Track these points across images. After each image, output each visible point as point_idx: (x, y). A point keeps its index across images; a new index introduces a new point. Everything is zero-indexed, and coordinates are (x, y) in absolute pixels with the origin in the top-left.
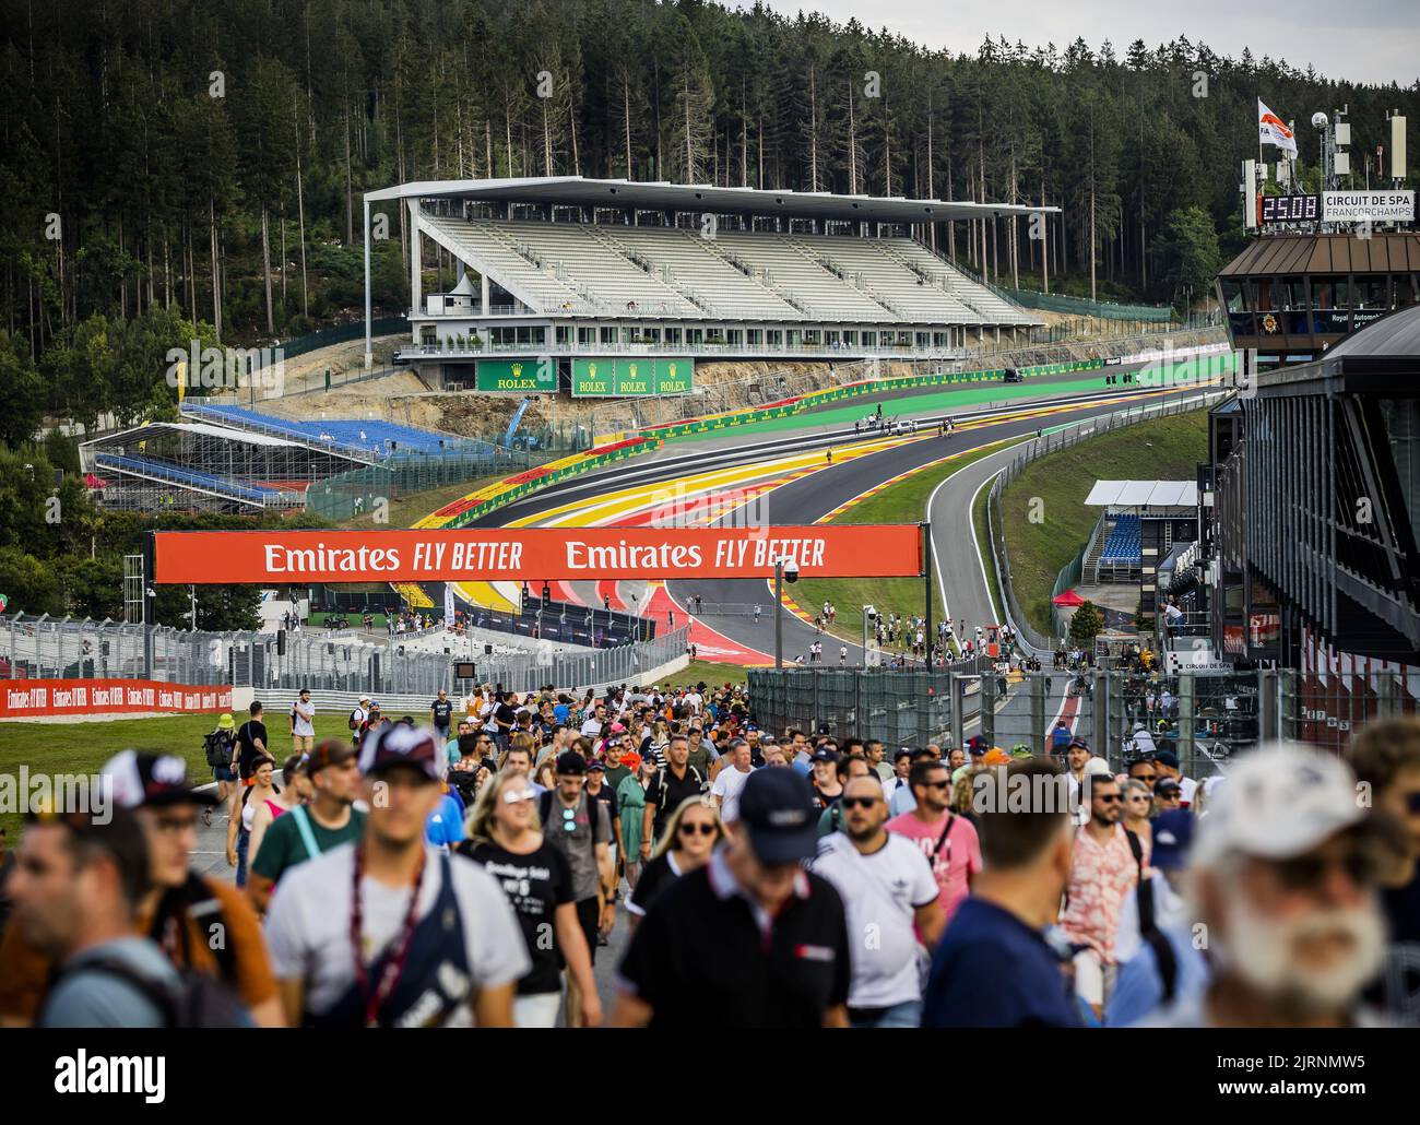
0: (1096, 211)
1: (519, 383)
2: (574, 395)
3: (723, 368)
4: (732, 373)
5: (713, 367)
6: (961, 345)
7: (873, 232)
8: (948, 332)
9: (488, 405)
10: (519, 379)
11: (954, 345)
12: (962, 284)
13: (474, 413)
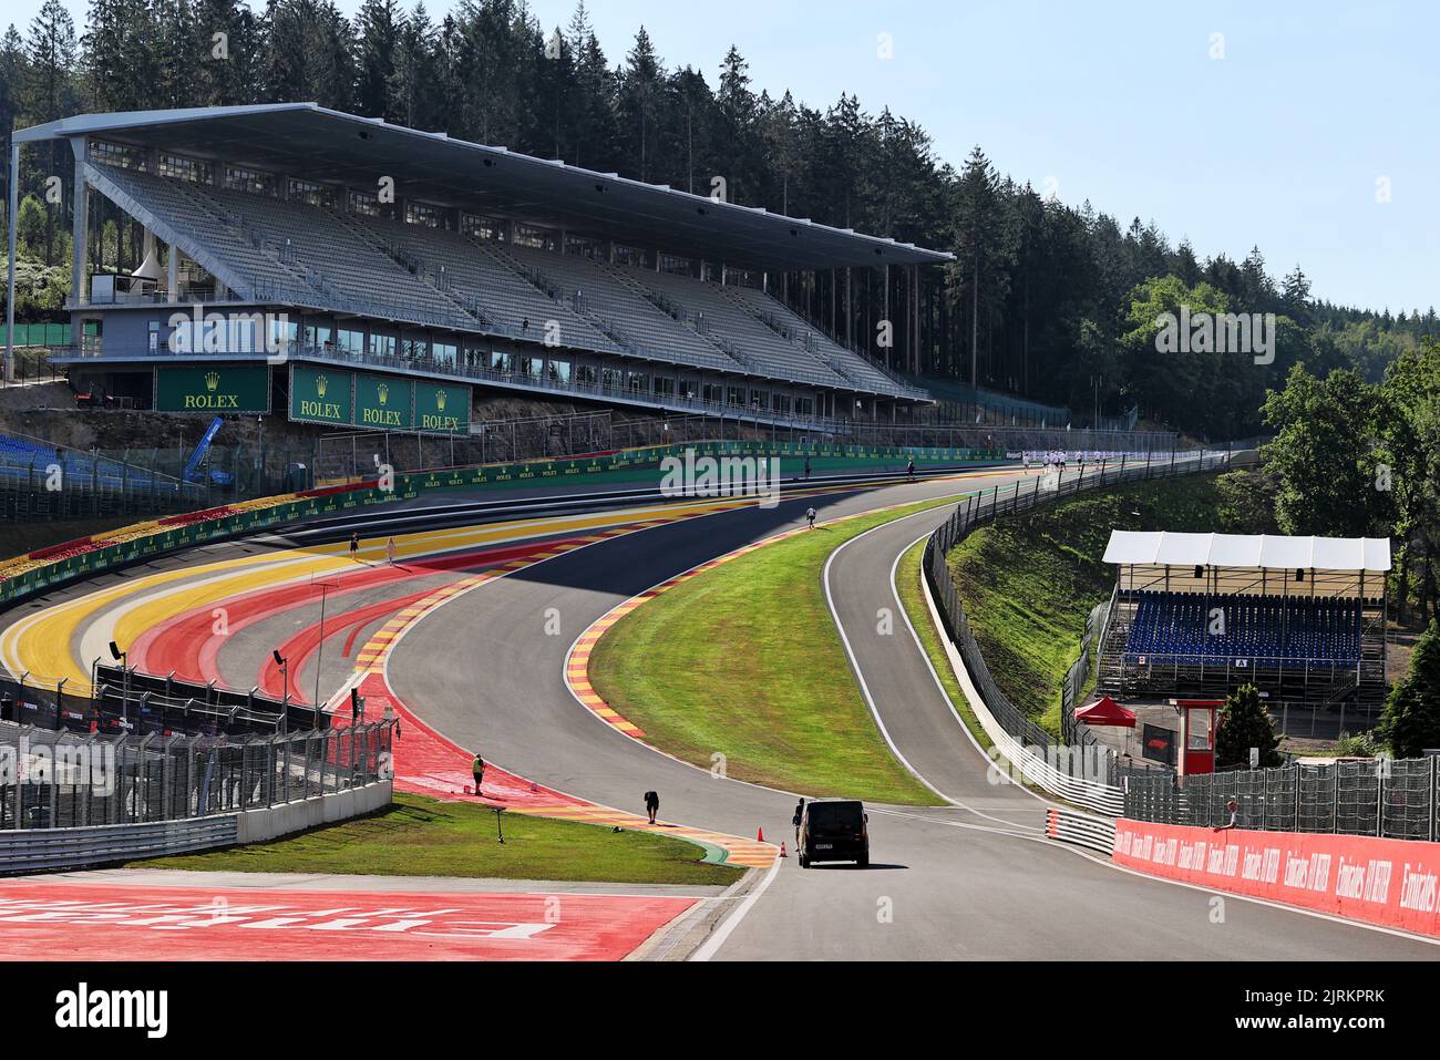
0: (979, 290)
1: (215, 401)
2: (291, 418)
3: (513, 407)
4: (525, 413)
5: (498, 404)
6: (828, 413)
7: (717, 277)
8: (812, 398)
9: (165, 427)
10: (215, 395)
11: (819, 414)
12: (828, 348)
13: (143, 436)
